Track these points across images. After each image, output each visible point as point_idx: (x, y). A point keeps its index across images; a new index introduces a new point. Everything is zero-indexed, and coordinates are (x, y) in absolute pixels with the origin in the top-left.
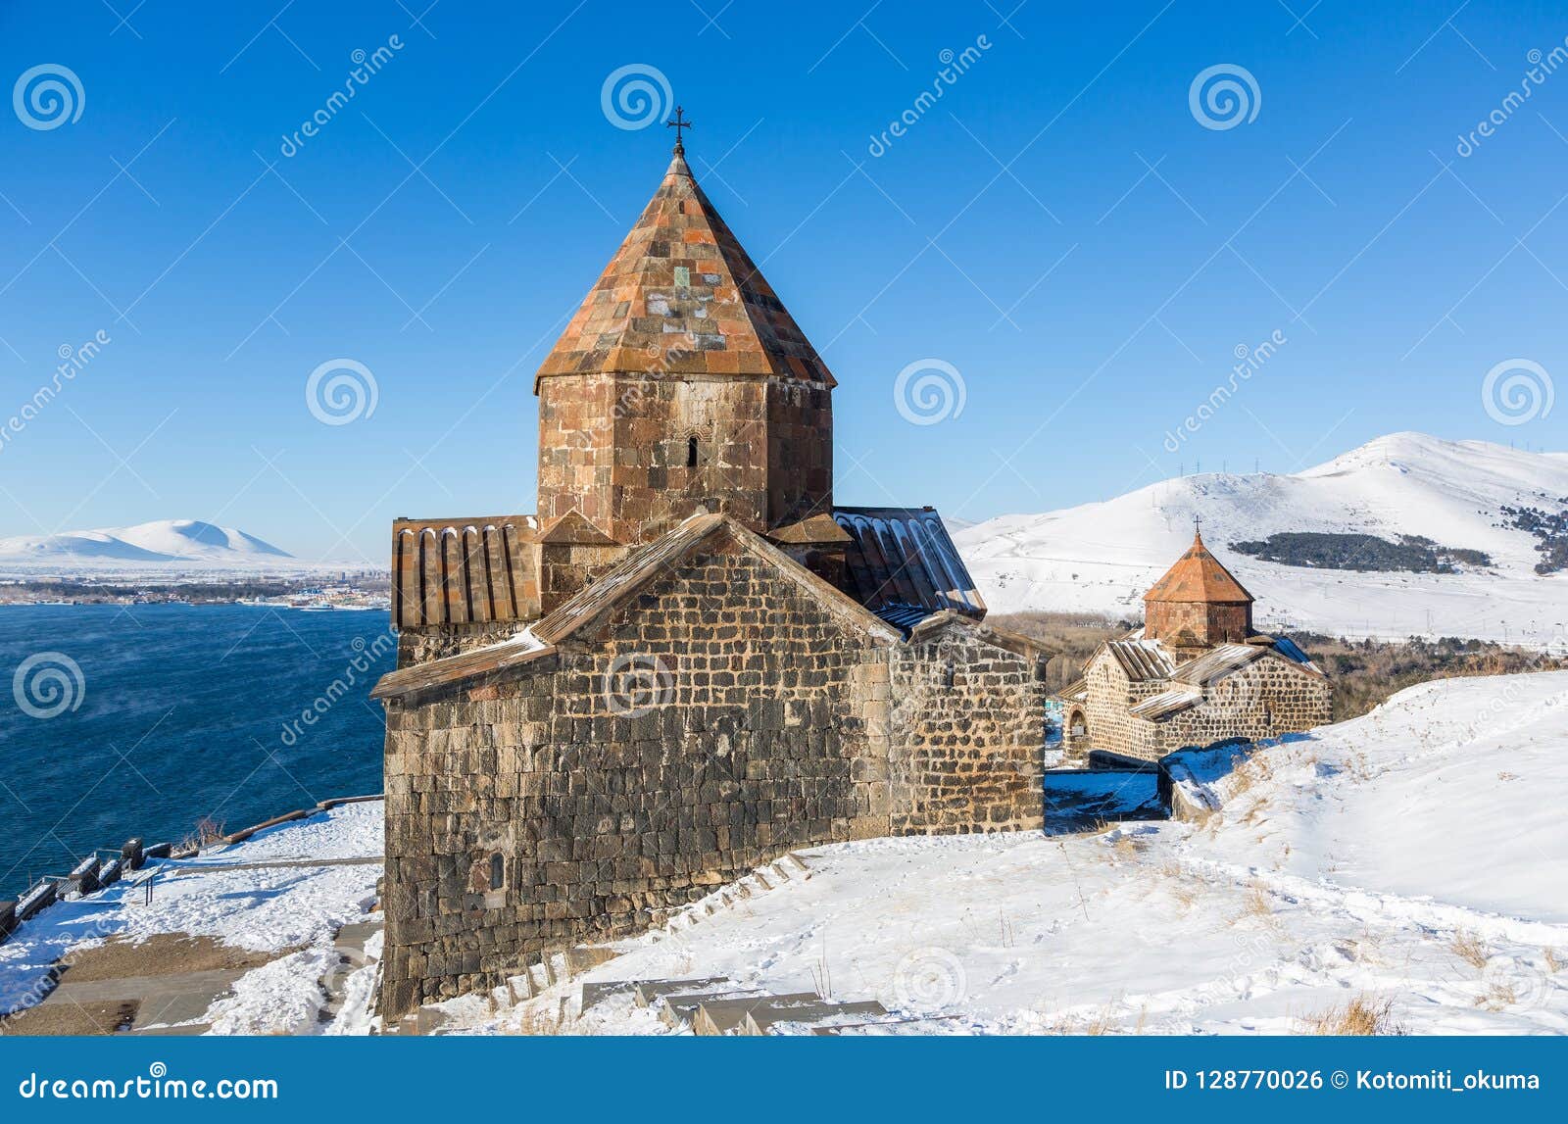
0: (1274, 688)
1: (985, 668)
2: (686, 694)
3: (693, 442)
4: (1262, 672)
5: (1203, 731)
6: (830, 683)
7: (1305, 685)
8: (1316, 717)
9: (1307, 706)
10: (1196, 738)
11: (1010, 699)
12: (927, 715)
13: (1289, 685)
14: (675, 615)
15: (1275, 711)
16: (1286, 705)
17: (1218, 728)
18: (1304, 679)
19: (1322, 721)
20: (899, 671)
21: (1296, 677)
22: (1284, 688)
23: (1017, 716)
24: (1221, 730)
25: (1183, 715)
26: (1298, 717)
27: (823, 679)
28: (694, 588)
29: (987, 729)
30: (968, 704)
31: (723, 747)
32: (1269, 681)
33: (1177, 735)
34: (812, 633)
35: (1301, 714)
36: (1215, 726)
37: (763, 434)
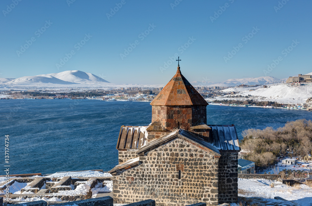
0: (183, 157)
4: (175, 148)
5: (141, 181)
7: (202, 156)
8: (208, 175)
9: (202, 168)
10: (136, 185)
13: (192, 155)
15: (183, 171)
16: (190, 167)
17: (149, 180)
18: (201, 152)
19: (212, 177)
21: (196, 151)
22: (188, 157)
24: (151, 181)
25: (129, 172)
26: (197, 174)
32: (180, 153)
33: (125, 183)
35: (199, 172)
36: (147, 178)
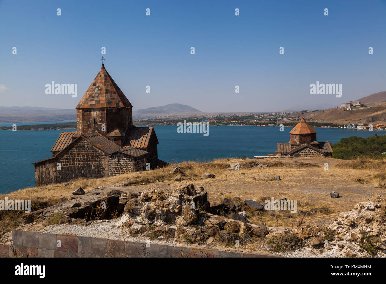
1: (125, 159)
2: (77, 163)
3: (95, 120)
6: (99, 162)
11: (129, 164)
12: (115, 167)
14: (74, 151)
20: (110, 160)
23: (131, 167)
27: (98, 161)
28: (77, 147)
29: (125, 170)
30: (122, 165)
31: (83, 172)
34: (96, 154)
37: (105, 118)
